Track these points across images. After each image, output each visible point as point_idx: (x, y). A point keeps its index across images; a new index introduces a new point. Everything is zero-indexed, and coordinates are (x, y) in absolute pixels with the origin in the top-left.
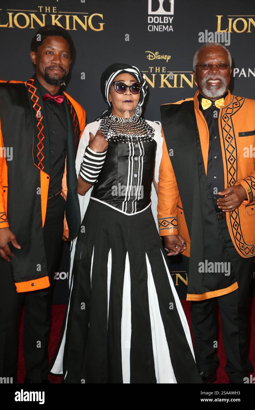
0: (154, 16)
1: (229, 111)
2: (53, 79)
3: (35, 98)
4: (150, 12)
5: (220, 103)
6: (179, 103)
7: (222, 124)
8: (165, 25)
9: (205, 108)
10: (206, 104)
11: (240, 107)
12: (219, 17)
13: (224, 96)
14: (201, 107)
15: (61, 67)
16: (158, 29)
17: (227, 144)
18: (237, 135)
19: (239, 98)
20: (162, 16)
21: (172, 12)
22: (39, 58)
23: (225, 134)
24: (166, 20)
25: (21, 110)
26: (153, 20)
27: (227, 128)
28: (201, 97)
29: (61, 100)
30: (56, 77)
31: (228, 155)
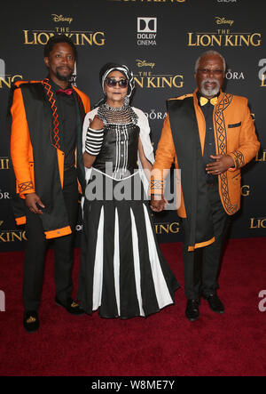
0: (142, 33)
1: (221, 107)
2: (63, 77)
3: (50, 94)
4: (139, 31)
5: (214, 101)
6: (182, 98)
7: (215, 117)
8: (151, 40)
9: (202, 104)
10: (203, 101)
11: (229, 103)
12: (190, 34)
13: (218, 95)
14: (199, 104)
15: (68, 67)
16: (145, 43)
17: (219, 134)
18: (227, 126)
19: (228, 95)
20: (148, 33)
21: (155, 31)
22: (51, 61)
23: (218, 126)
24: (151, 37)
25: (40, 103)
26: (142, 36)
27: (220, 121)
28: (199, 95)
29: (70, 92)
30: (65, 75)
31: (220, 143)
